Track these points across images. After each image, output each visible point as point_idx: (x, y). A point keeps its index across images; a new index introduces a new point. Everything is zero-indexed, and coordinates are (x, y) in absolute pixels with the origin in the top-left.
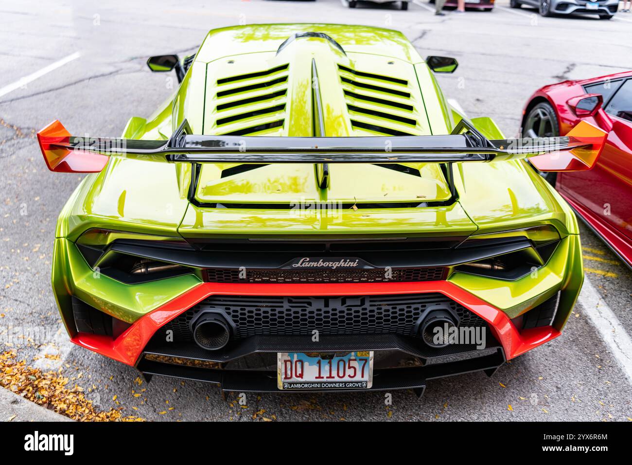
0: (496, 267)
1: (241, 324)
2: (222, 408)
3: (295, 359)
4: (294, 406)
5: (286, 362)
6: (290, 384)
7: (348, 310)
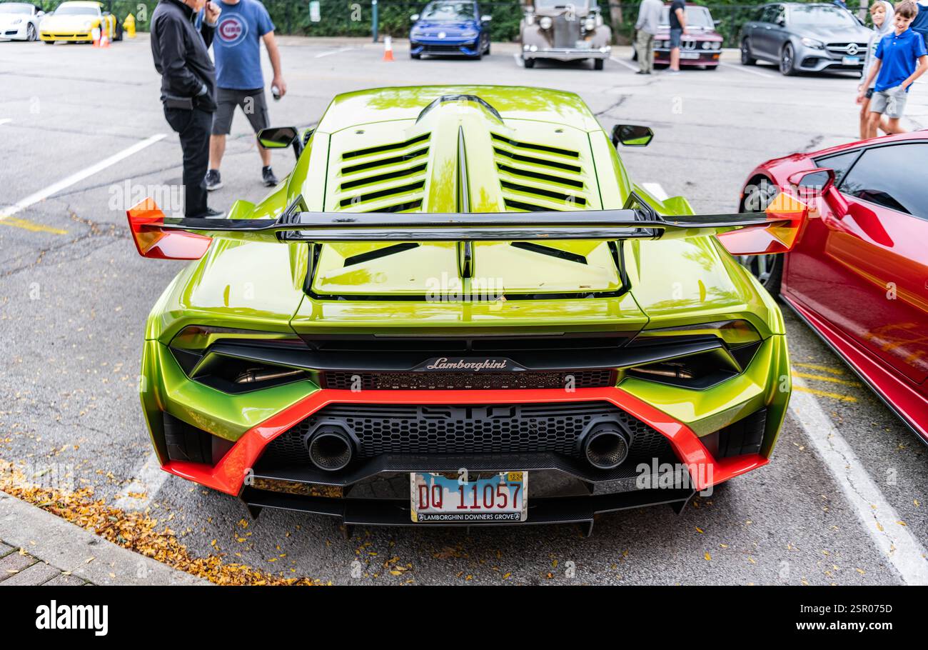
0: (682, 375)
1: (366, 438)
2: (346, 555)
3: (432, 483)
4: (435, 553)
5: (421, 487)
6: (427, 515)
7: (495, 422)
